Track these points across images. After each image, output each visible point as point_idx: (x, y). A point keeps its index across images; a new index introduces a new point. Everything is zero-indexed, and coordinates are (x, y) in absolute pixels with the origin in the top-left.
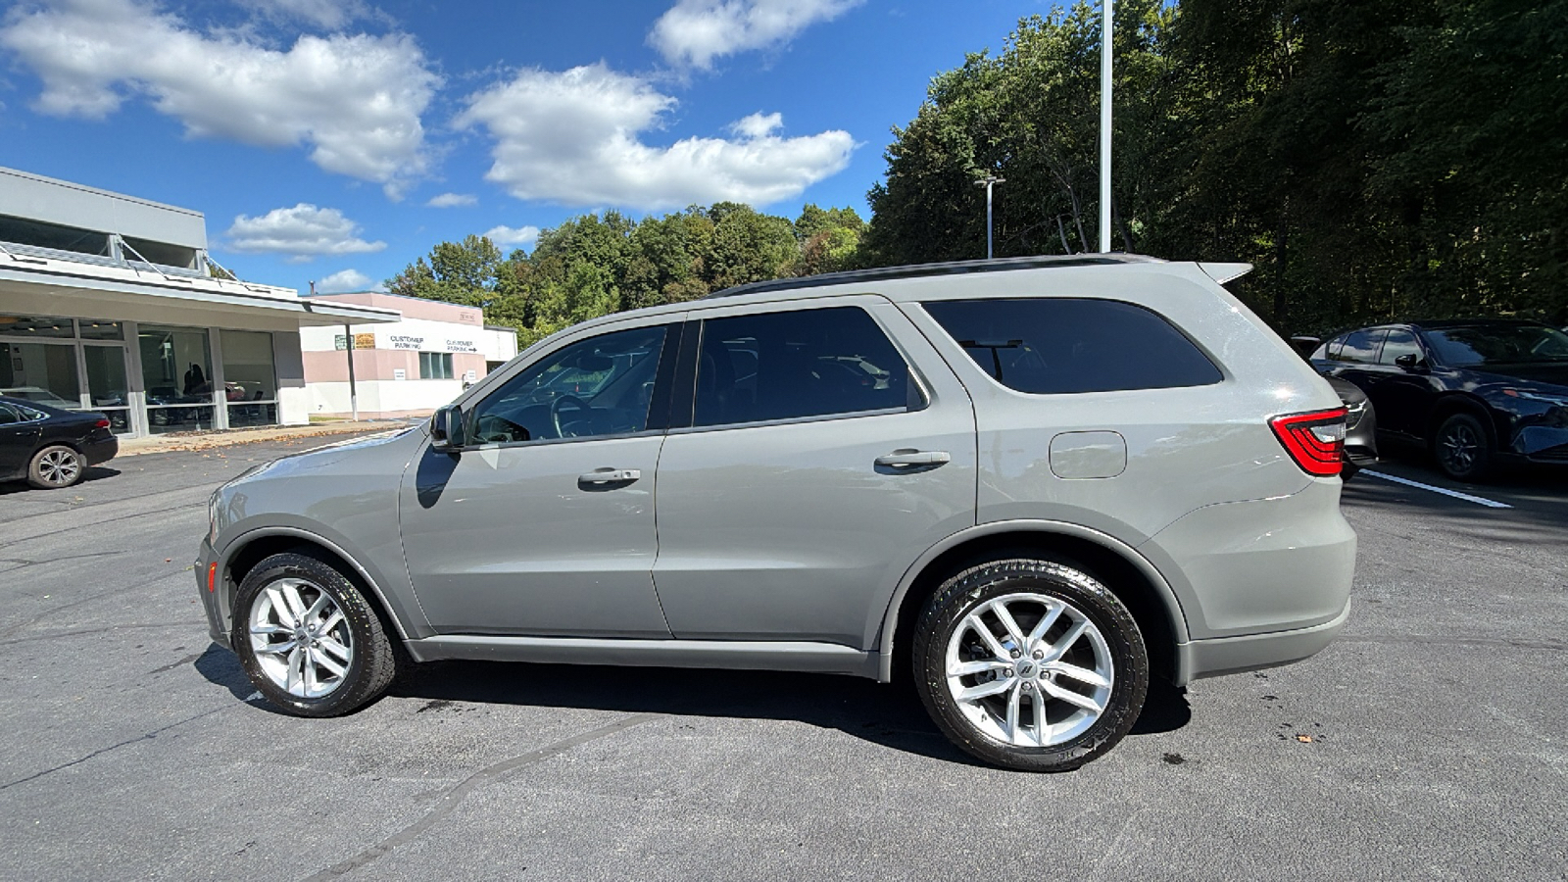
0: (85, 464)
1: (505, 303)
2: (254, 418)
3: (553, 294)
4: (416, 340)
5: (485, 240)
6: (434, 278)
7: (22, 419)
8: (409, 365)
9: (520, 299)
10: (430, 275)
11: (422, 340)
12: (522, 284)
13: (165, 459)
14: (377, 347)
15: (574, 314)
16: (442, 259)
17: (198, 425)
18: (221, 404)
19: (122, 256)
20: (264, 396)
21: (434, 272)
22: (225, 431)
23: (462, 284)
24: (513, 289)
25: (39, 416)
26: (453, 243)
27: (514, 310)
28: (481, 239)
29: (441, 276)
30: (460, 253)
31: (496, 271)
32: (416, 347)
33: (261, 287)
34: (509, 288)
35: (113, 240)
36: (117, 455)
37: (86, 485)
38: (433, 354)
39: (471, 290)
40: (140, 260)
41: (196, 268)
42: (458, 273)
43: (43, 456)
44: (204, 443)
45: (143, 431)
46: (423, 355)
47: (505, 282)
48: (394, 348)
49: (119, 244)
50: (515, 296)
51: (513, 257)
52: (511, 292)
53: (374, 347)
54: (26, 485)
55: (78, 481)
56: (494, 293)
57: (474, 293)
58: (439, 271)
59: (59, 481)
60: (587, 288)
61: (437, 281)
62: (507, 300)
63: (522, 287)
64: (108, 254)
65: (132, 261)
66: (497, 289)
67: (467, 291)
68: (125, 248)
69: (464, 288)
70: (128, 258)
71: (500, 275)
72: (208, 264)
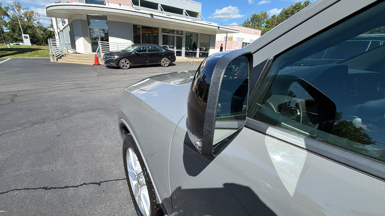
0: (170, 62)
2: (204, 56)
4: (242, 39)
5: (265, 12)
7: (161, 51)
8: (239, 45)
10: (249, 23)
11: (244, 39)
12: (273, 25)
13: (185, 63)
14: (233, 40)
16: (253, 19)
17: (193, 56)
18: (198, 52)
19: (185, 15)
20: (207, 51)
22: (198, 58)
23: (257, 25)
24: (270, 27)
25: (163, 51)
26: (257, 14)
28: (264, 12)
29: (252, 23)
30: (258, 17)
31: (267, 21)
32: (242, 41)
33: (210, 23)
34: (269, 26)
35: (184, 11)
36: (176, 61)
37: (170, 67)
38: (246, 43)
39: (259, 27)
40: (188, 16)
41: (198, 18)
42: (256, 22)
43: (163, 59)
44: (193, 60)
45: (184, 56)
46: (243, 43)
48: (237, 41)
49: (185, 12)
51: (272, 17)
53: (232, 40)
54: (160, 65)
55: (168, 66)
56: (265, 28)
58: (252, 22)
59: (165, 66)
61: (251, 24)
62: (268, 30)
63: (273, 26)
64: (182, 14)
65: (186, 16)
66: (266, 27)
67: (258, 27)
68: (186, 13)
69: (257, 27)
70: (186, 15)
71: (267, 23)
72: (201, 17)
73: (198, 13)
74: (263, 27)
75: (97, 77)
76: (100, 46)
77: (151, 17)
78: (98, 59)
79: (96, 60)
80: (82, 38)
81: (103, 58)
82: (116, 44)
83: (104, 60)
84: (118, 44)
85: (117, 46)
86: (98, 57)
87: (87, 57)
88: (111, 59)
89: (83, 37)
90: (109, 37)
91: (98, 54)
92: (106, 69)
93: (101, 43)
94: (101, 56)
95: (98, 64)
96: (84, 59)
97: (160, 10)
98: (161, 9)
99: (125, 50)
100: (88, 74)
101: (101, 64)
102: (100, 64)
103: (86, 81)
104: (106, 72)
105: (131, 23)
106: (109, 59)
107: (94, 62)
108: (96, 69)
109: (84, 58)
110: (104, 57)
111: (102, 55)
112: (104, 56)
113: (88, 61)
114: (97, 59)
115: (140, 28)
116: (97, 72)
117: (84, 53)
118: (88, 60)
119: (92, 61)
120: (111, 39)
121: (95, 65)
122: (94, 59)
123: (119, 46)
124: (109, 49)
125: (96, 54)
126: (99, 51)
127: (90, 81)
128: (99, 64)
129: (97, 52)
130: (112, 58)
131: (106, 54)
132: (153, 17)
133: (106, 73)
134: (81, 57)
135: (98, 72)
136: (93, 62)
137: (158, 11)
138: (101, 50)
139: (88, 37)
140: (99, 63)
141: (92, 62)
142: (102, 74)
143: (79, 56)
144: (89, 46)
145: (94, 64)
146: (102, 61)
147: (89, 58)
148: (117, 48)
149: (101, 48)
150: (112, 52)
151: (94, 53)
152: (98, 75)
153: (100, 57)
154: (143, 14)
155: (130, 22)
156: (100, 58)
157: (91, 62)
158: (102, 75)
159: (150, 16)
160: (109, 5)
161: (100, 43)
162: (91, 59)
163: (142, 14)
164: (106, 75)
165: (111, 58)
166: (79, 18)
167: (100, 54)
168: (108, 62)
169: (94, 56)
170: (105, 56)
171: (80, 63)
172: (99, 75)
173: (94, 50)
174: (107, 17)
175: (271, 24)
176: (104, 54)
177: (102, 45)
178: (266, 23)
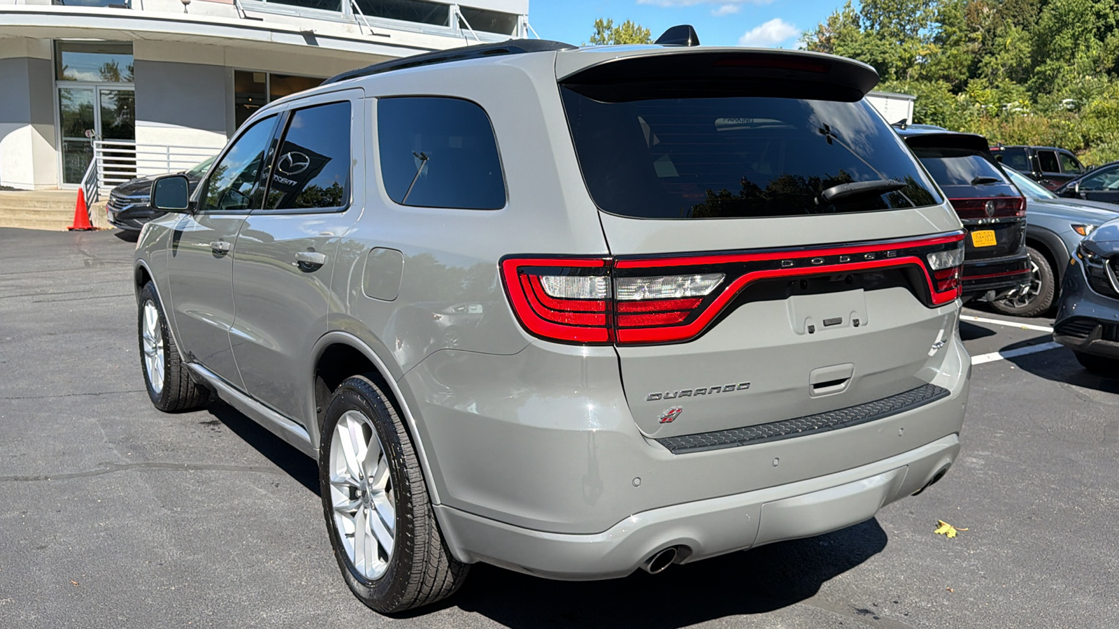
1: (944, 59)
3: (1013, 44)
6: (860, 27)
9: (967, 52)
15: (1038, 73)
19: (458, 25)
21: (862, 17)
23: (892, 35)
27: (956, 68)
29: (868, 23)
34: (954, 38)
35: (454, 10)
39: (902, 41)
47: (950, 29)
49: (457, 14)
50: (963, 48)
52: (957, 43)
57: (905, 46)
60: (1067, 33)
61: (862, 30)
62: (948, 54)
64: (447, 25)
65: (463, 30)
66: (938, 39)
67: (898, 43)
68: (460, 18)
69: (893, 40)
70: (461, 27)
71: (943, 22)
72: (527, 30)
73: (517, 16)
74: (926, 39)
75: (83, 268)
76: (98, 157)
77: (305, 44)
78: (89, 207)
79: (80, 211)
80: (30, 127)
81: (109, 203)
82: (164, 150)
83: (111, 210)
84: (168, 151)
85: (165, 157)
86: (88, 199)
87: (45, 200)
88: (139, 204)
89: (32, 123)
90: (137, 122)
91: (87, 191)
92: (117, 243)
93: (104, 146)
94: (100, 198)
95: (86, 228)
96: (31, 209)
97: (351, 11)
98: (354, 8)
99: (196, 170)
100: (50, 261)
101: (99, 229)
102: (96, 228)
103: (46, 278)
104: (117, 254)
105: (226, 65)
106: (132, 205)
107: (73, 220)
108: (79, 244)
109: (30, 204)
110: (114, 200)
111: (106, 192)
112: (111, 194)
113: (48, 217)
114: (83, 208)
115: (264, 85)
116: (85, 254)
117: (32, 188)
118: (49, 213)
119: (63, 218)
120: (144, 130)
121: (76, 230)
122: (74, 209)
123: (172, 158)
124: (134, 170)
125: (81, 191)
126: (93, 179)
127: (61, 280)
128: (89, 229)
129: (86, 183)
130: (142, 204)
131: (120, 189)
132: (317, 45)
133: (117, 257)
134: (21, 201)
135: (88, 253)
136: (67, 222)
137: (340, 16)
138: (101, 172)
139: (52, 123)
140: (91, 222)
141: (64, 221)
142: (103, 261)
143: (11, 200)
144: (54, 159)
145: (70, 229)
146: (102, 216)
147: (53, 205)
148: (165, 165)
149: (101, 165)
150: (144, 179)
151: (74, 188)
152: (87, 264)
153: (97, 201)
154: (274, 33)
155: (225, 63)
156: (98, 204)
157: (61, 221)
158: (102, 263)
159: (301, 41)
160: (143, 9)
161: (98, 146)
162: (62, 208)
163: (270, 33)
164: (117, 263)
165: (139, 201)
166: (24, 54)
167: (98, 187)
168: (126, 218)
169: (75, 199)
170: (116, 197)
171: (16, 225)
172: (91, 262)
173: (71, 175)
174: (132, 45)
175: (965, 28)
176: (114, 187)
177: (105, 154)
178: (937, 21)
